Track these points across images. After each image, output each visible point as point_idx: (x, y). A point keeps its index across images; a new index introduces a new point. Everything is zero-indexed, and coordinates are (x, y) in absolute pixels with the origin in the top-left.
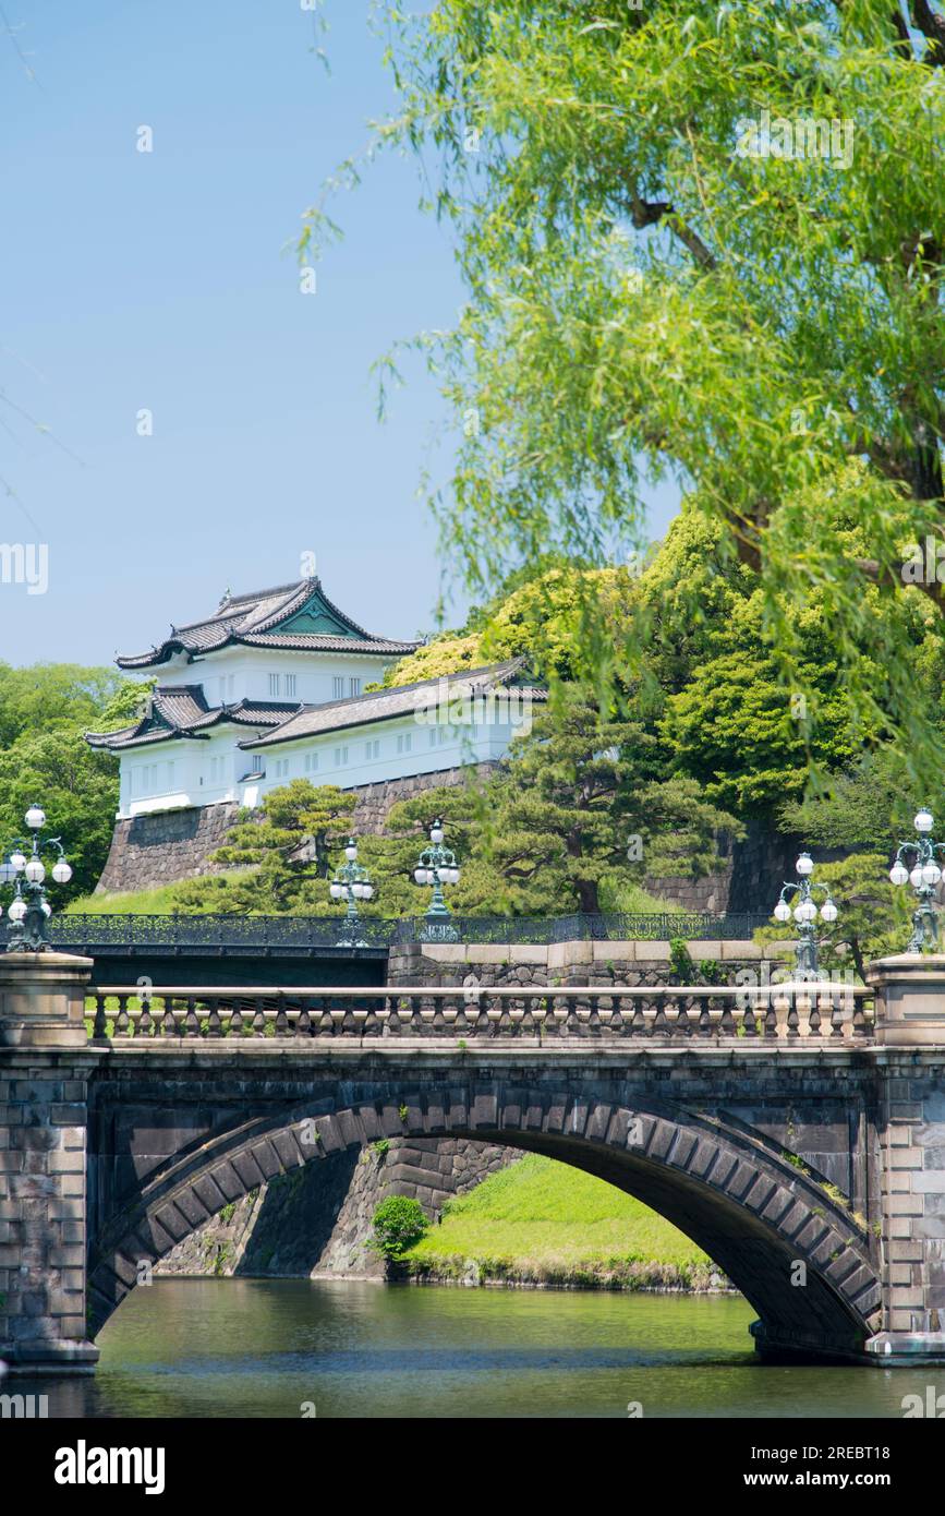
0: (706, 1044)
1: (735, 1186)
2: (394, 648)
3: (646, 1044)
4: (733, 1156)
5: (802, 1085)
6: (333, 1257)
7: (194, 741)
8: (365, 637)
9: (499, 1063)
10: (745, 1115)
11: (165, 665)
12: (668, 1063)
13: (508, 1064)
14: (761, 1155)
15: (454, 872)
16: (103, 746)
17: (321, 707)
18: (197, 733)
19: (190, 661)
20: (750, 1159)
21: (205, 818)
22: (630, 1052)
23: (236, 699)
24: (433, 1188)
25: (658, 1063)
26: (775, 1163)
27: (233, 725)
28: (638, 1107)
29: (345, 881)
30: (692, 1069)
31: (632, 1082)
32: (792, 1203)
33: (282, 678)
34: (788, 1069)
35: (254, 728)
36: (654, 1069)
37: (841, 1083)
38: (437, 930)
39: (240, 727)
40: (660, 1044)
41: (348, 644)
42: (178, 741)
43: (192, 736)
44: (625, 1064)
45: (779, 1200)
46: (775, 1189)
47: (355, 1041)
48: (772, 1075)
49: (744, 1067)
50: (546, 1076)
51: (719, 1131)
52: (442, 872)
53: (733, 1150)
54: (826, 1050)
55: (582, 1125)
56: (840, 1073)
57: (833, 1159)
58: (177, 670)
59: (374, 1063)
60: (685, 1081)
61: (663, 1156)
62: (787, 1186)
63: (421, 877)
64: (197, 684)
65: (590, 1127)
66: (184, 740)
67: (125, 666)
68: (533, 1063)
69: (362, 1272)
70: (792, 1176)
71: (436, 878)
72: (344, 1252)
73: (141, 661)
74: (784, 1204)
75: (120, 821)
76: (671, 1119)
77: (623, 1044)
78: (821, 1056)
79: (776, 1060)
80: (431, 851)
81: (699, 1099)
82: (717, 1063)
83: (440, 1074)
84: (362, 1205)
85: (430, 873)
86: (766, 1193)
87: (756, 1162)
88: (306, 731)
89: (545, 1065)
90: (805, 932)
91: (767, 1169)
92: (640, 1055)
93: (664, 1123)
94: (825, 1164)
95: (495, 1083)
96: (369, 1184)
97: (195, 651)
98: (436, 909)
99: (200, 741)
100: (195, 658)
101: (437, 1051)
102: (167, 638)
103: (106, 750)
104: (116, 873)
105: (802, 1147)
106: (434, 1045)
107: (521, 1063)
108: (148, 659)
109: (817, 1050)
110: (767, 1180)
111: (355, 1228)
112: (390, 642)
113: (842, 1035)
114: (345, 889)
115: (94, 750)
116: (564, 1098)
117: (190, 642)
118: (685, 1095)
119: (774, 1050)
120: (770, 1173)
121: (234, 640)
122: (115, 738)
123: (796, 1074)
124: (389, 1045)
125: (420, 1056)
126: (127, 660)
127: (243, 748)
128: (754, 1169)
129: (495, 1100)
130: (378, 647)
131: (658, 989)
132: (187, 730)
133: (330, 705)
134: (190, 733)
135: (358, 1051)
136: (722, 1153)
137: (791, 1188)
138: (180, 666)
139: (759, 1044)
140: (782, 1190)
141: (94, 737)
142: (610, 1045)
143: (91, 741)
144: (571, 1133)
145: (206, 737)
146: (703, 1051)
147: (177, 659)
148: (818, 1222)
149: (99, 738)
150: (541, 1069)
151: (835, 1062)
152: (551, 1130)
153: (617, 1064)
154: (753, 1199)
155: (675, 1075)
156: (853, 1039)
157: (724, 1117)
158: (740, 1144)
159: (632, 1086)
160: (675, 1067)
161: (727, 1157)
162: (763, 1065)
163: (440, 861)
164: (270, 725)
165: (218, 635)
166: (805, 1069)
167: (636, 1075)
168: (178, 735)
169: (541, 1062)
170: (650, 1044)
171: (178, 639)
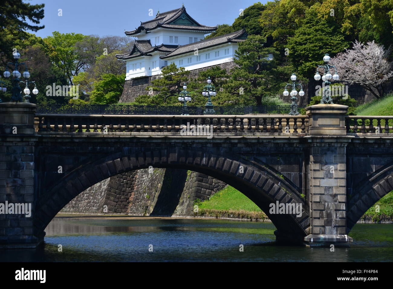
0: (249, 135)
1: (260, 183)
2: (207, 29)
3: (229, 135)
4: (259, 173)
5: (283, 149)
6: (177, 210)
7: (147, 56)
8: (199, 25)
9: (178, 141)
10: (264, 160)
11: (139, 34)
12: (236, 141)
13: (181, 141)
14: (269, 173)
15: (214, 93)
16: (121, 58)
17: (184, 46)
18: (148, 54)
19: (147, 33)
20: (264, 174)
21: (150, 80)
22: (224, 137)
23: (159, 44)
24: (207, 189)
25: (233, 141)
26: (273, 176)
27: (158, 52)
28: (226, 156)
29: (183, 96)
30: (245, 143)
31: (224, 147)
32: (279, 189)
33: (174, 38)
34: (278, 143)
35: (165, 53)
36: (232, 143)
37: (296, 148)
38: (209, 110)
39: (161, 52)
40: (234, 135)
41: (193, 28)
42: (142, 57)
43: (146, 55)
44: (222, 141)
45: (275, 188)
46: (273, 184)
47: (129, 133)
48: (273, 145)
49: (263, 143)
50: (195, 146)
51: (254, 165)
52: (210, 93)
53: (259, 171)
54: (291, 137)
55: (207, 162)
56: (296, 145)
57: (294, 174)
58: (143, 36)
59: (135, 141)
60: (242, 147)
61: (234, 173)
62: (277, 184)
63: (204, 94)
64: (148, 39)
65: (210, 163)
66: (144, 56)
67: (128, 34)
68: (190, 141)
69: (185, 215)
70: (279, 180)
71: (209, 94)
72: (180, 209)
73: (132, 33)
74: (276, 189)
75: (126, 81)
76: (237, 161)
77: (221, 135)
78: (289, 139)
79: (274, 140)
80: (207, 86)
81: (247, 153)
82: (253, 141)
83: (158, 144)
84: (186, 194)
85: (207, 93)
86: (270, 186)
87: (267, 175)
88: (179, 53)
89: (194, 142)
90: (294, 100)
91: (270, 178)
92: (226, 138)
93: (235, 162)
94: (291, 176)
95: (177, 148)
96: (188, 188)
97: (148, 29)
98: (209, 104)
99: (149, 57)
100: (148, 32)
101: (157, 137)
102: (140, 26)
103: (122, 60)
104: (125, 96)
105: (283, 170)
106: (156, 134)
107: (186, 141)
108: (134, 32)
109: (288, 137)
110: (270, 181)
111: (183, 201)
112: (206, 27)
113: (297, 132)
114: (183, 98)
115: (118, 59)
116: (200, 153)
117: (146, 26)
118: (242, 152)
119: (273, 137)
120: (272, 179)
121: (159, 26)
122: (124, 56)
123: (281, 145)
124: (140, 134)
125: (150, 138)
126: (128, 32)
127: (161, 59)
128: (266, 177)
129: (177, 154)
130: (203, 28)
131: (234, 116)
132: (145, 53)
133: (187, 45)
134: (146, 54)
135: (129, 136)
136: (255, 172)
137: (279, 184)
138: (144, 34)
139: (268, 135)
140: (276, 185)
141: (118, 56)
142: (217, 135)
143: (117, 57)
144: (203, 165)
145: (151, 55)
146: (248, 137)
147: (143, 32)
148: (288, 196)
149: (120, 56)
150: (193, 143)
151: (294, 141)
152: (196, 164)
153: (219, 141)
154: (266, 188)
155: (239, 145)
156: (301, 133)
157: (255, 160)
158: (261, 169)
159: (224, 149)
160: (239, 143)
161: (256, 173)
162: (269, 142)
163: (210, 89)
164: (170, 52)
165: (154, 24)
166: (284, 143)
167: (225, 145)
168: (142, 54)
169: (193, 140)
170: (230, 135)
171: (143, 26)
